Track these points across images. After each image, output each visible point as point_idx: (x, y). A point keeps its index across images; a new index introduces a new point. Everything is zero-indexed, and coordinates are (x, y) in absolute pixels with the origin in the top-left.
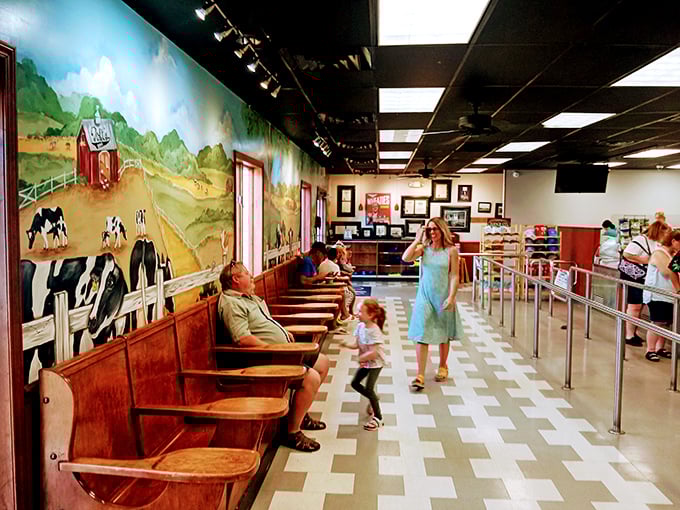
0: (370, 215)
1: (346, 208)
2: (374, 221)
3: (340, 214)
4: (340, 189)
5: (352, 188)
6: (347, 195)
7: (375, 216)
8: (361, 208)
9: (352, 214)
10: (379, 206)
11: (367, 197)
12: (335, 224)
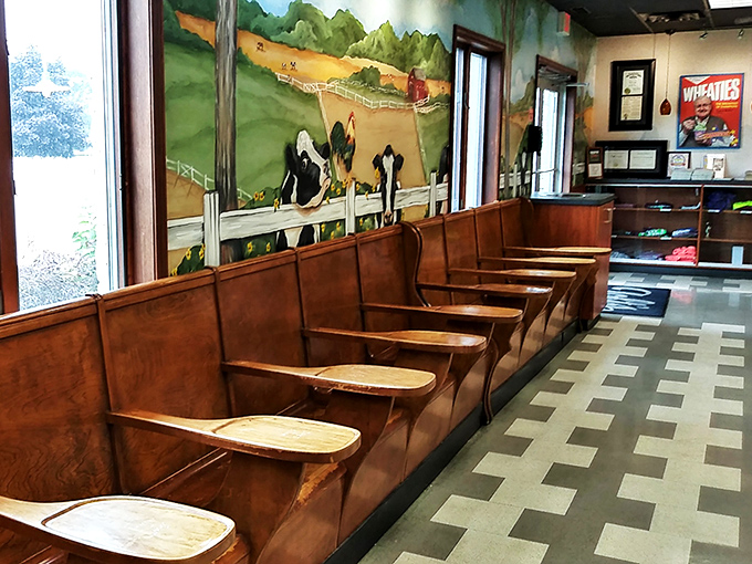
0: (688, 124)
1: (632, 108)
2: (698, 137)
3: (616, 122)
4: (618, 69)
5: (647, 66)
6: (634, 82)
7: (701, 126)
8: (666, 108)
9: (646, 122)
10: (712, 104)
11: (684, 83)
12: (603, 146)
